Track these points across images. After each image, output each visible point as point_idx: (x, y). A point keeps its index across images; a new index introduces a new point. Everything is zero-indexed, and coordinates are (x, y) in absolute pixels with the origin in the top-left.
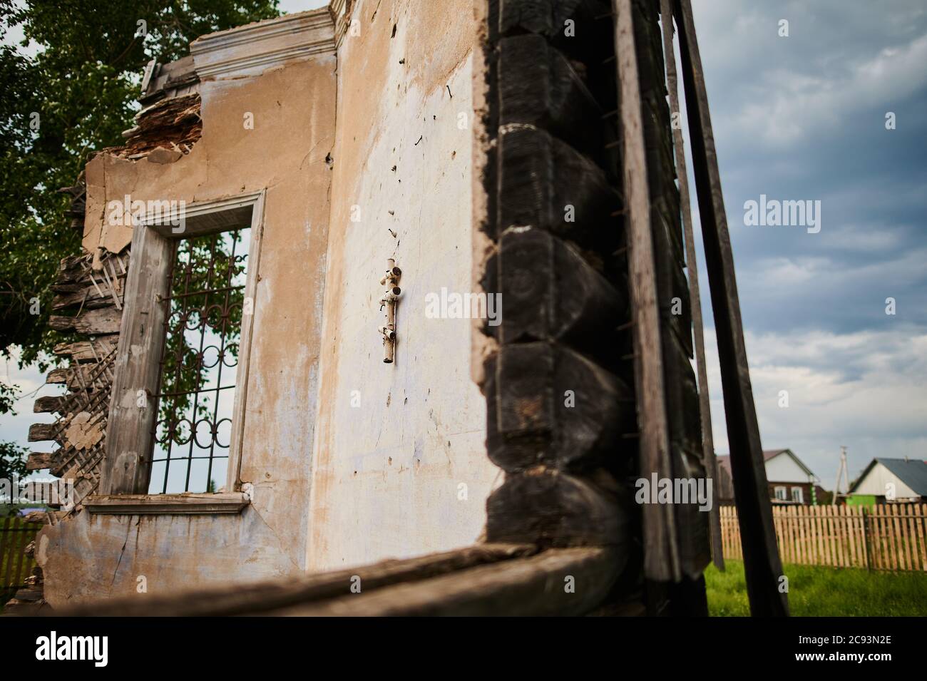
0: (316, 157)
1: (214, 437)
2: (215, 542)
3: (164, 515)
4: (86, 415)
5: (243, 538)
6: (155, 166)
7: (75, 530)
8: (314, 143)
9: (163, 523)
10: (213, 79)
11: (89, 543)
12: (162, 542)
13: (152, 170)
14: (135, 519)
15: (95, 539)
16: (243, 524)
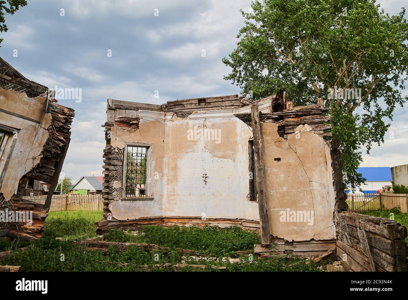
0: (161, 140)
1: (140, 187)
2: (148, 204)
3: (138, 200)
4: (117, 182)
5: (152, 204)
6: (129, 132)
7: (118, 204)
8: (161, 138)
9: (138, 202)
10: (142, 119)
11: (122, 206)
12: (138, 205)
13: (128, 133)
14: (132, 201)
15: (123, 205)
16: (152, 202)
